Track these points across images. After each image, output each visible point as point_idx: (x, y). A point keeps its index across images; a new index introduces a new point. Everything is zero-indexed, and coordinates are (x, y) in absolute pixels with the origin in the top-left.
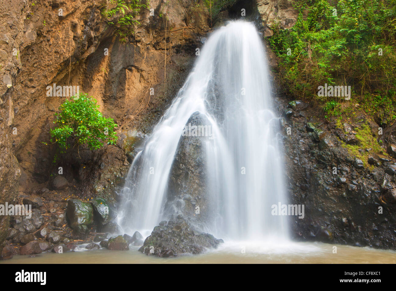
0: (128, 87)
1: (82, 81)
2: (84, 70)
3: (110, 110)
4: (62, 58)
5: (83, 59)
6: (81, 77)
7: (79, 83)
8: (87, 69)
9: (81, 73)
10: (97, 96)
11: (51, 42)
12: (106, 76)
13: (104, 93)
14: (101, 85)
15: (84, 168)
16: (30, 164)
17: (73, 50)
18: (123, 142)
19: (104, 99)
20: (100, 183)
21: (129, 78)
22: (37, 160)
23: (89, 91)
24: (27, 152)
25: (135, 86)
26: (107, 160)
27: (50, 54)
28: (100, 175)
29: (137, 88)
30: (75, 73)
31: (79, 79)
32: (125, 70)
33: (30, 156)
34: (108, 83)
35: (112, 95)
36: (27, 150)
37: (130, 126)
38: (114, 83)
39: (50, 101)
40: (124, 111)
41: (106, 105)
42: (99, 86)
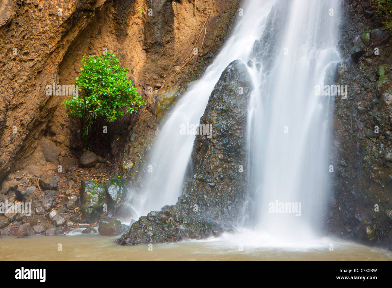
0: (178, 25)
1: (115, 29)
2: (114, 15)
3: (154, 61)
4: (60, 19)
5: (99, 8)
6: (111, 24)
7: (111, 32)
8: (117, 13)
9: (111, 20)
10: (135, 45)
11: (41, 6)
12: (145, 18)
13: (143, 40)
14: (140, 31)
15: (117, 140)
16: (64, 137)
17: (73, 6)
18: (157, 105)
19: (144, 47)
20: (130, 159)
21: (178, 14)
22: (71, 132)
23: (124, 40)
24: (59, 124)
25: (187, 23)
26: (138, 129)
27: (43, 19)
28: (129, 148)
29: (190, 25)
30: (103, 22)
31: (110, 27)
32: (171, 4)
33: (63, 128)
34: (148, 25)
35: (155, 41)
36: (58, 122)
37: (172, 82)
38: (156, 24)
39: (76, 61)
40: (173, 59)
41: (149, 56)
42: (137, 32)
